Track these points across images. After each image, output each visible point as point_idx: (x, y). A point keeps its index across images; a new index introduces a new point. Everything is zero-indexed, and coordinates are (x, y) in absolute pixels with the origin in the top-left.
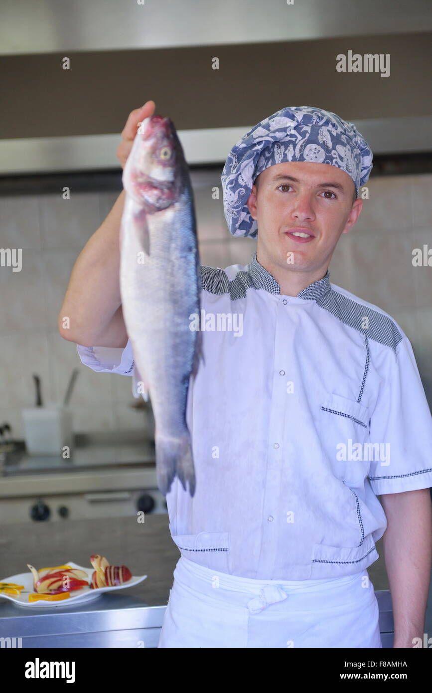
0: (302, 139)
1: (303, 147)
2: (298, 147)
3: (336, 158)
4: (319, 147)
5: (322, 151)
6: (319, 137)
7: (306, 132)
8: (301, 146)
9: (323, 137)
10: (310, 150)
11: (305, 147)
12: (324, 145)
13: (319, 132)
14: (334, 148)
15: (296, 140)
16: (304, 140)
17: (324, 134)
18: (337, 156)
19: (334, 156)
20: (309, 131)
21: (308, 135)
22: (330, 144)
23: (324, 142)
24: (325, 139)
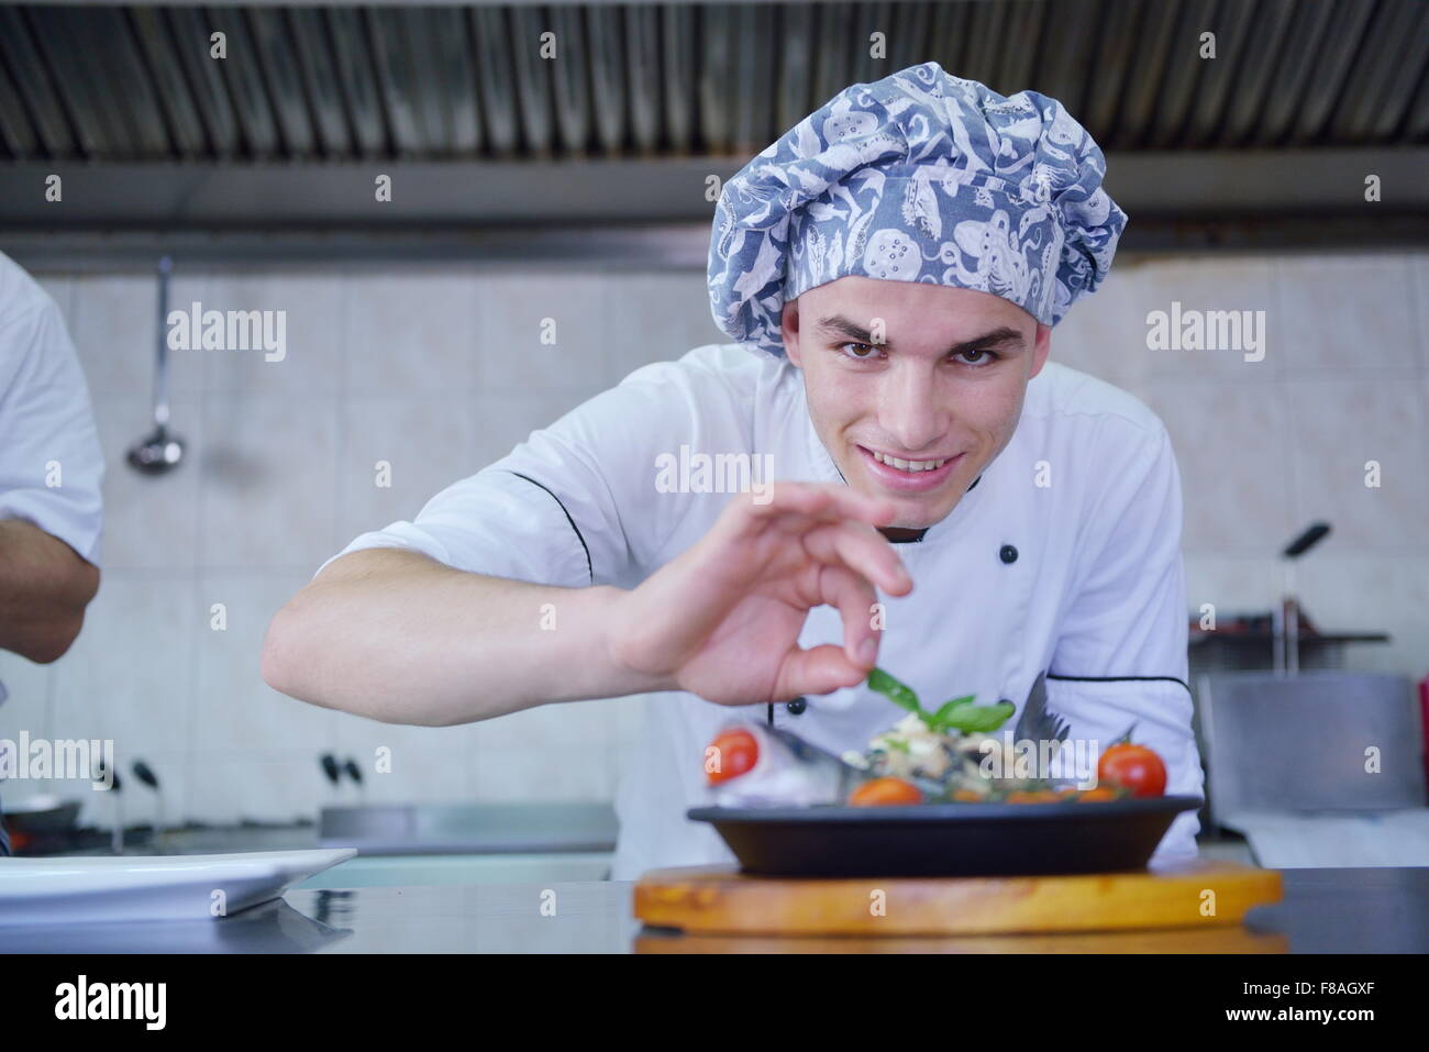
0: (861, 215)
1: (864, 238)
2: (853, 238)
3: (954, 265)
4: (904, 238)
5: (913, 247)
6: (906, 206)
7: (873, 192)
8: (860, 236)
9: (917, 206)
10: (882, 248)
11: (868, 238)
12: (918, 231)
13: (906, 192)
14: (948, 235)
15: (848, 216)
16: (866, 217)
17: (918, 199)
18: (957, 259)
19: (947, 261)
20: (880, 192)
21: (875, 203)
22: (935, 225)
23: (918, 220)
24: (920, 213)
